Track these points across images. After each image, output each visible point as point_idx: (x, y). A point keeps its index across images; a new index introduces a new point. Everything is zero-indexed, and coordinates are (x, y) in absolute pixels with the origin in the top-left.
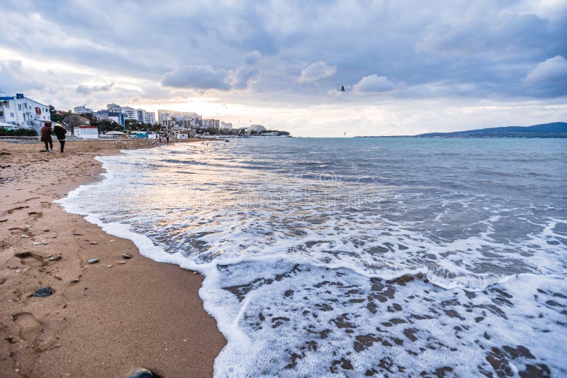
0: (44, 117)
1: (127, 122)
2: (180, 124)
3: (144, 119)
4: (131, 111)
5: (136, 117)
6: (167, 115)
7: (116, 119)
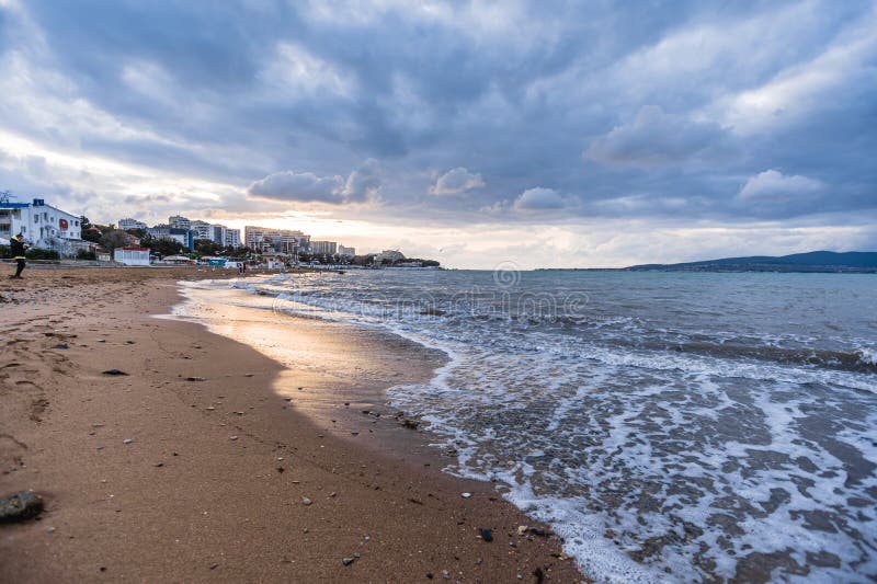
0: (72, 234)
1: (197, 242)
2: (277, 247)
3: (224, 239)
4: (204, 227)
5: (211, 236)
6: (258, 234)
7: (180, 239)
